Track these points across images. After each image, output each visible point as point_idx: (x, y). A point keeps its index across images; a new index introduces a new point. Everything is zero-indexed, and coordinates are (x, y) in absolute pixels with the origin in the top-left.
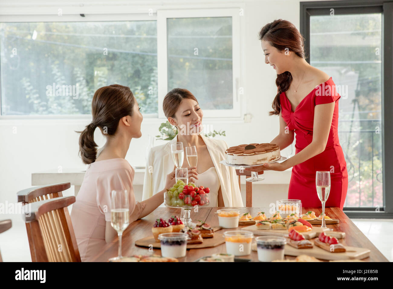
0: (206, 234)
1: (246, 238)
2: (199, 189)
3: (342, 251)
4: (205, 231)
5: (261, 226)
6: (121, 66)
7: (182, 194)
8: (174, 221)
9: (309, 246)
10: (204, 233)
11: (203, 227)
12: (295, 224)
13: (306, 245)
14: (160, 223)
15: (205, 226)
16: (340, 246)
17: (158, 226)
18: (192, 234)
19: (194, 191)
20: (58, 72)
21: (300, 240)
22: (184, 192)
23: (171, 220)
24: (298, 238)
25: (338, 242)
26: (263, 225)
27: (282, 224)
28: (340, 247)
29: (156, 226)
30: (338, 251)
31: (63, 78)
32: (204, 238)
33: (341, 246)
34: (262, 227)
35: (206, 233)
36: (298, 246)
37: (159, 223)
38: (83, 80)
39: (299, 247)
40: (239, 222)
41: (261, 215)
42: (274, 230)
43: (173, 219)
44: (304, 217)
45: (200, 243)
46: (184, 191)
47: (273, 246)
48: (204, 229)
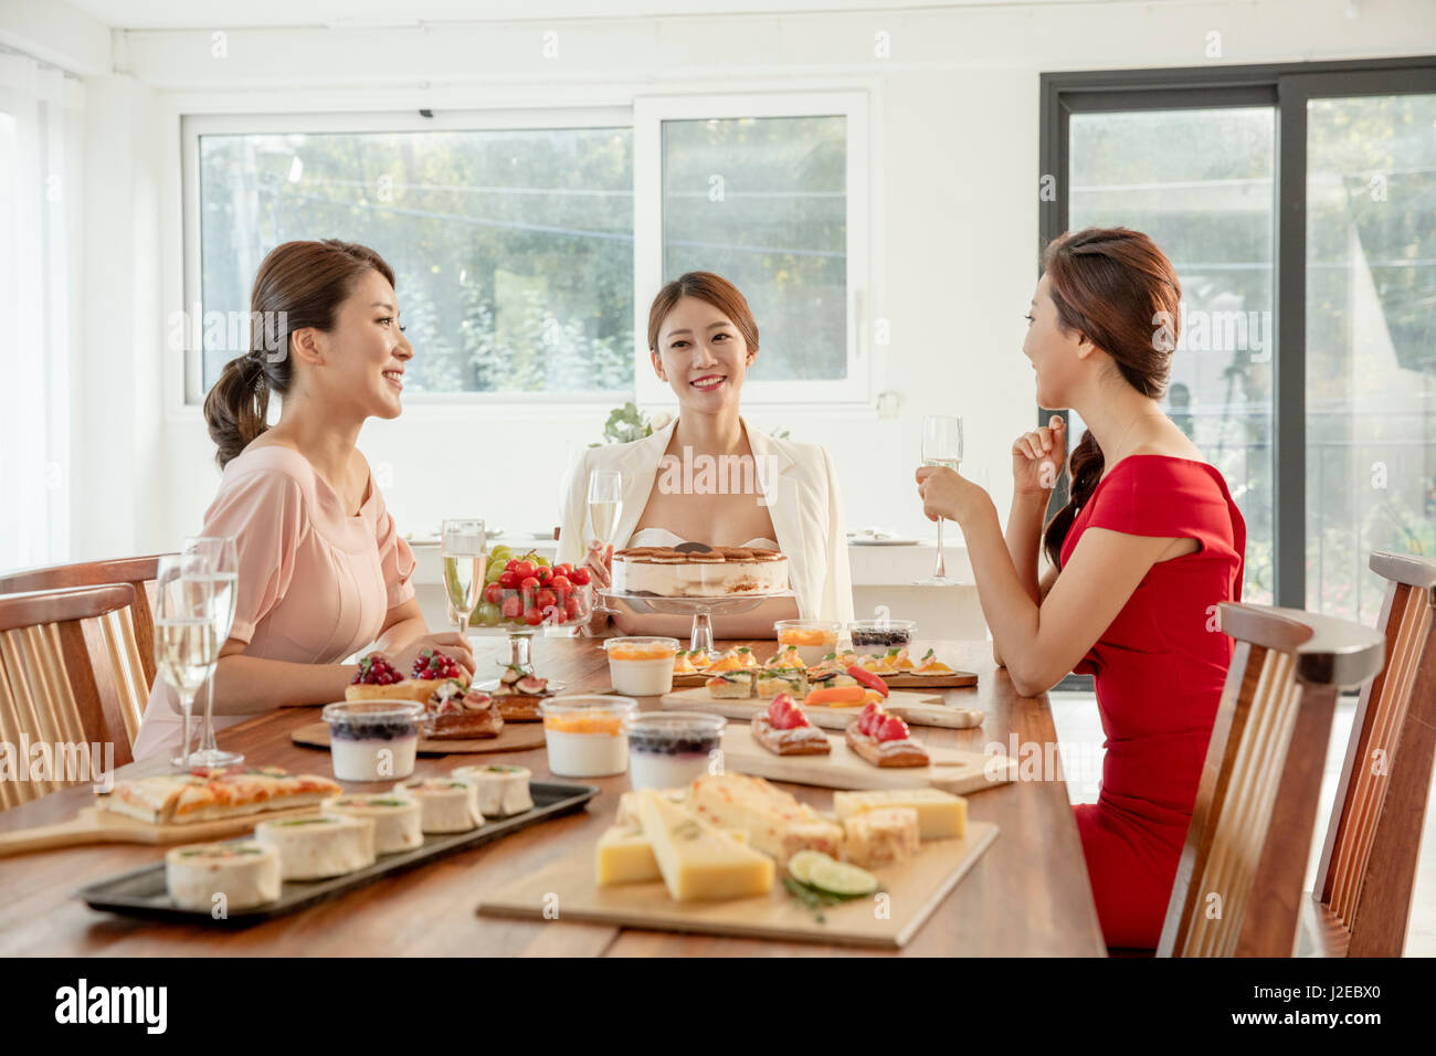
0: (526, 709)
1: (610, 719)
2: (551, 573)
3: (915, 761)
4: (524, 700)
5: (721, 686)
6: (599, 277)
7: (497, 587)
8: (429, 668)
9: (817, 745)
10: (521, 707)
11: (521, 685)
12: (830, 682)
13: (809, 745)
14: (369, 671)
15: (526, 685)
16: (910, 746)
17: (362, 680)
18: (465, 707)
19: (534, 579)
20: (417, 291)
21: (791, 727)
22: (504, 580)
23: (420, 662)
24: (785, 720)
25: (907, 732)
26: (729, 683)
27: (791, 681)
28: (910, 751)
29: (358, 682)
30: (902, 762)
31: (430, 306)
32: (508, 721)
33: (917, 748)
34: (726, 689)
35: (528, 704)
36: (782, 745)
37: (365, 671)
38: (485, 313)
39: (785, 750)
40: (675, 677)
41: (732, 657)
42: (764, 699)
43: (426, 661)
44: (867, 663)
45: (492, 736)
46: (504, 576)
47: (672, 746)
48: (523, 694)
